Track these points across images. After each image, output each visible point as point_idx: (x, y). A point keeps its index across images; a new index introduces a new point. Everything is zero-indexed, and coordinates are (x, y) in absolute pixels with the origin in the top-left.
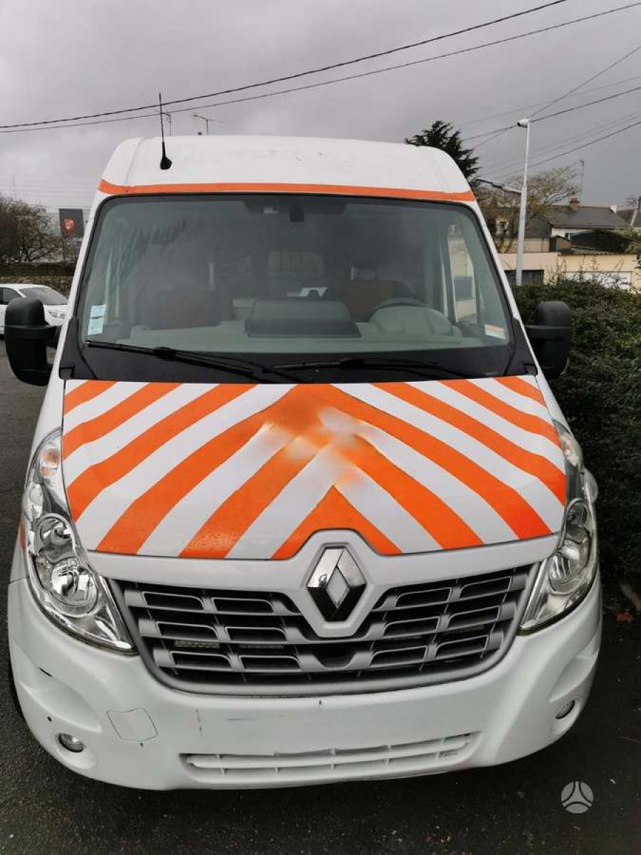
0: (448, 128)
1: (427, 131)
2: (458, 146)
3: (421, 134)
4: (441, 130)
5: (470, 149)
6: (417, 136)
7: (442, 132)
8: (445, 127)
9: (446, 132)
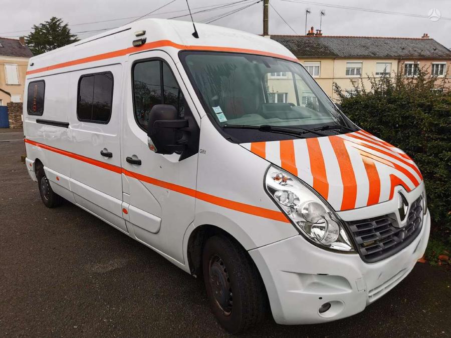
0: (61, 21)
1: (47, 22)
2: (68, 33)
3: (45, 23)
4: (56, 22)
5: (75, 34)
6: (43, 25)
7: (57, 23)
8: (59, 20)
9: (59, 24)
